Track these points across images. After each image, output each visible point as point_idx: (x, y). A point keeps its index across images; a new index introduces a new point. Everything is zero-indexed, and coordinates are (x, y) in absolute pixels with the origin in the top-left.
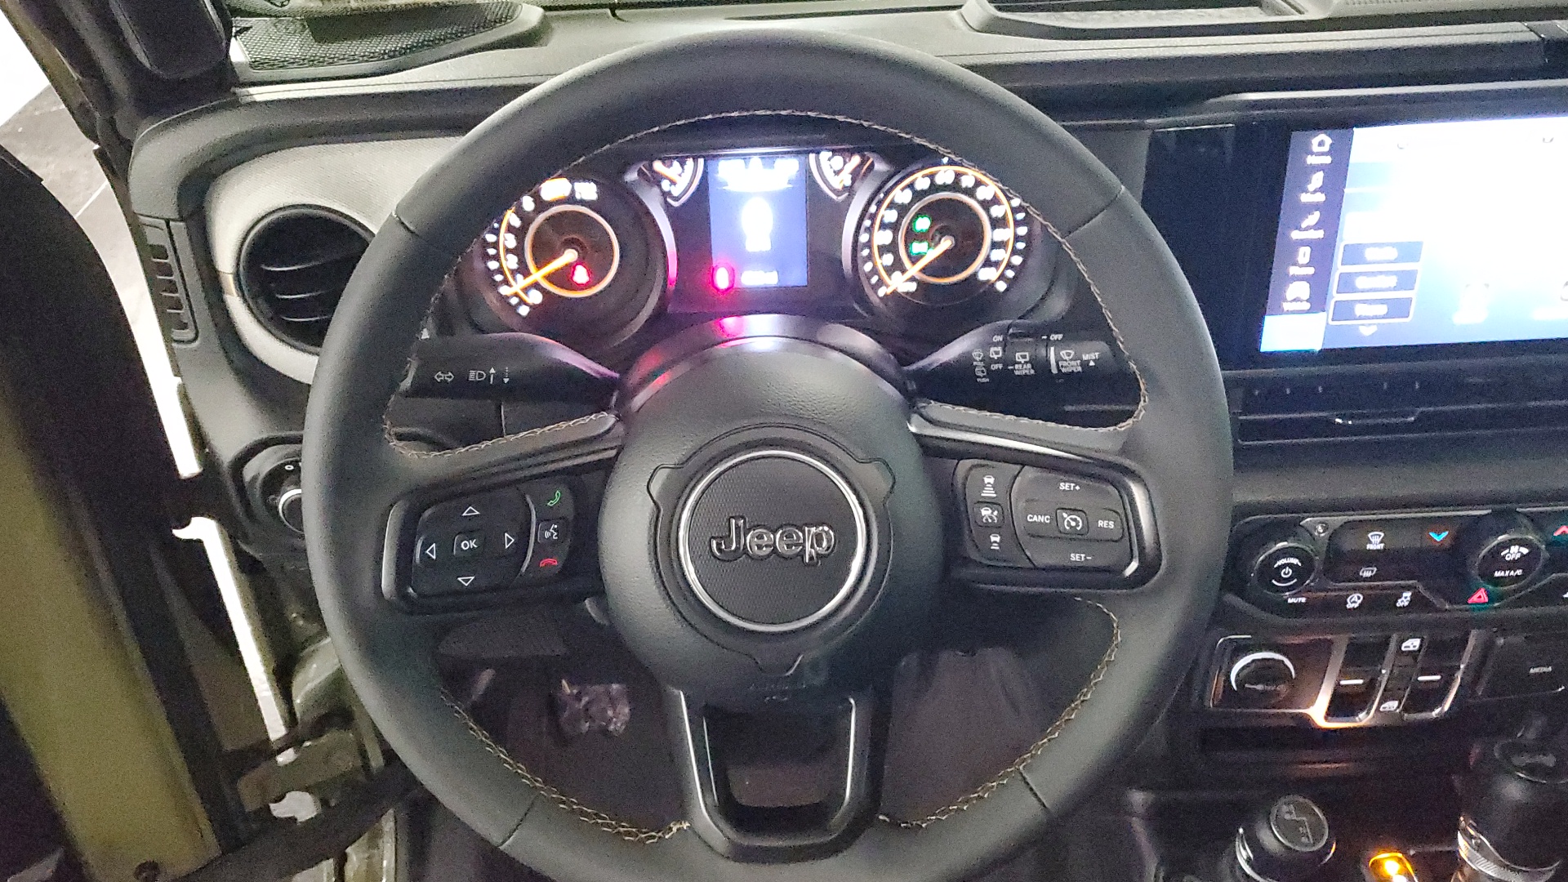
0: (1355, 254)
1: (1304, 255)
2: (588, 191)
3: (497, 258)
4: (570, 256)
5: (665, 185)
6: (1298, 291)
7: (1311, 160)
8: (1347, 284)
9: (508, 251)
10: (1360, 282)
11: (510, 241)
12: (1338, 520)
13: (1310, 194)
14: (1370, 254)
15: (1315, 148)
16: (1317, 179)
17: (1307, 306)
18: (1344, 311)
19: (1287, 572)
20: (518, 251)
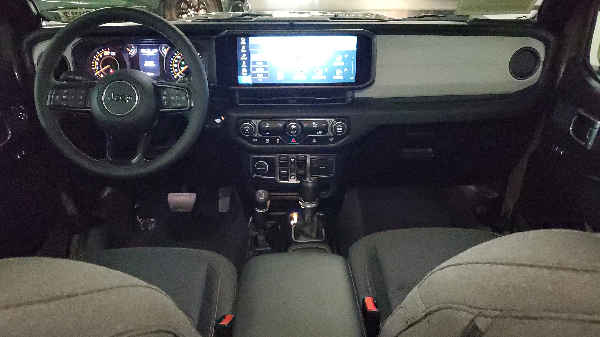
0: (254, 63)
1: (244, 63)
2: (113, 54)
3: (94, 67)
4: (108, 66)
5: (130, 53)
6: (244, 71)
7: (242, 43)
8: (254, 69)
9: (96, 66)
10: (257, 69)
11: (97, 64)
12: (259, 120)
13: (243, 50)
14: (257, 63)
15: (242, 41)
16: (244, 47)
17: (247, 74)
18: (254, 75)
19: (247, 130)
20: (99, 66)
